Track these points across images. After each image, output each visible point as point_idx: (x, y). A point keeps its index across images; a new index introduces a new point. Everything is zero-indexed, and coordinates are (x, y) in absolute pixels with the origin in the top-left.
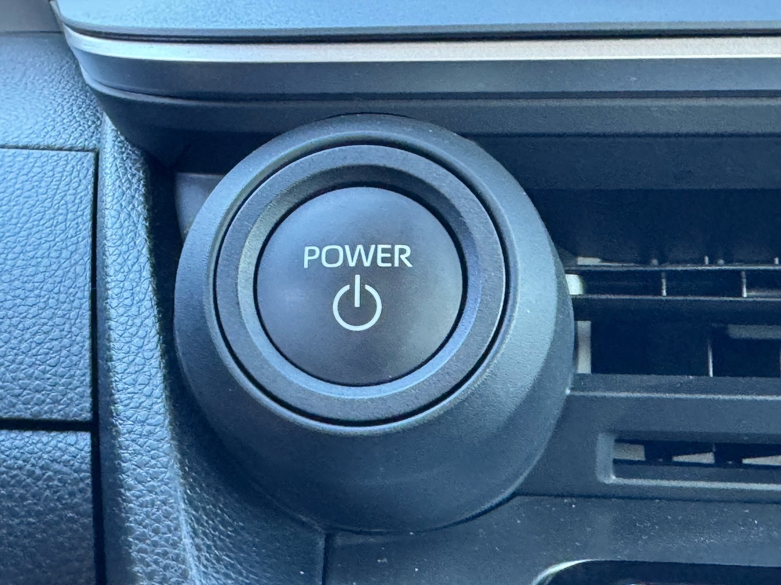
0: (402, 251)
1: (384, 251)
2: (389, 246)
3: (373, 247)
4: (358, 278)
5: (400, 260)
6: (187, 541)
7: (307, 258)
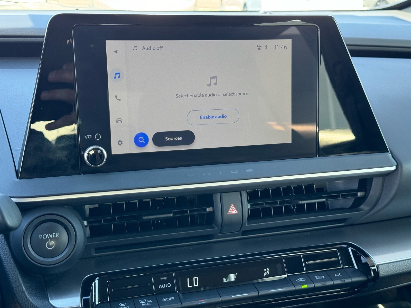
0: (57, 234)
2: (55, 233)
3: (52, 234)
4: (50, 240)
5: (57, 236)
6: (24, 289)
7: (40, 237)
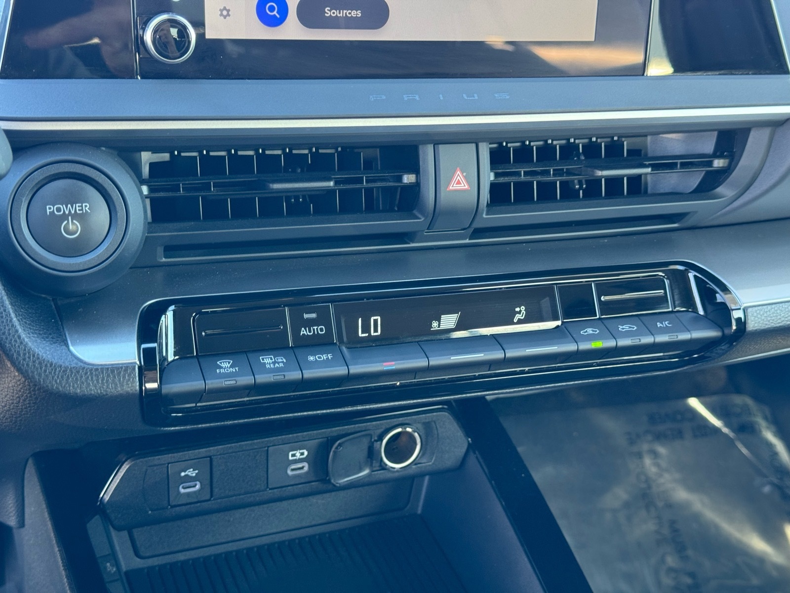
0: (86, 206)
1: (79, 206)
2: (80, 205)
3: (74, 205)
4: (70, 218)
5: (85, 209)
6: (15, 319)
7: (48, 211)
